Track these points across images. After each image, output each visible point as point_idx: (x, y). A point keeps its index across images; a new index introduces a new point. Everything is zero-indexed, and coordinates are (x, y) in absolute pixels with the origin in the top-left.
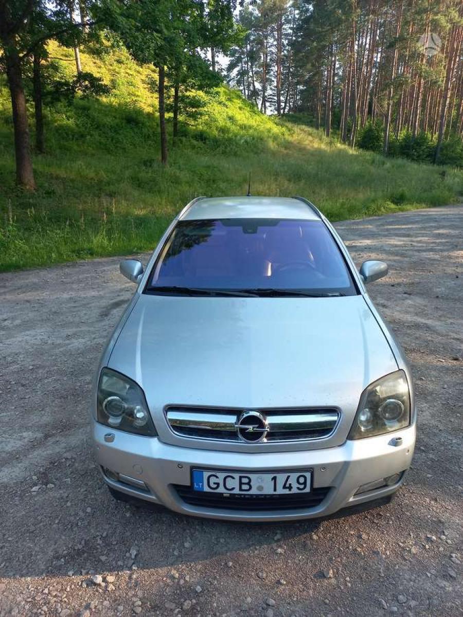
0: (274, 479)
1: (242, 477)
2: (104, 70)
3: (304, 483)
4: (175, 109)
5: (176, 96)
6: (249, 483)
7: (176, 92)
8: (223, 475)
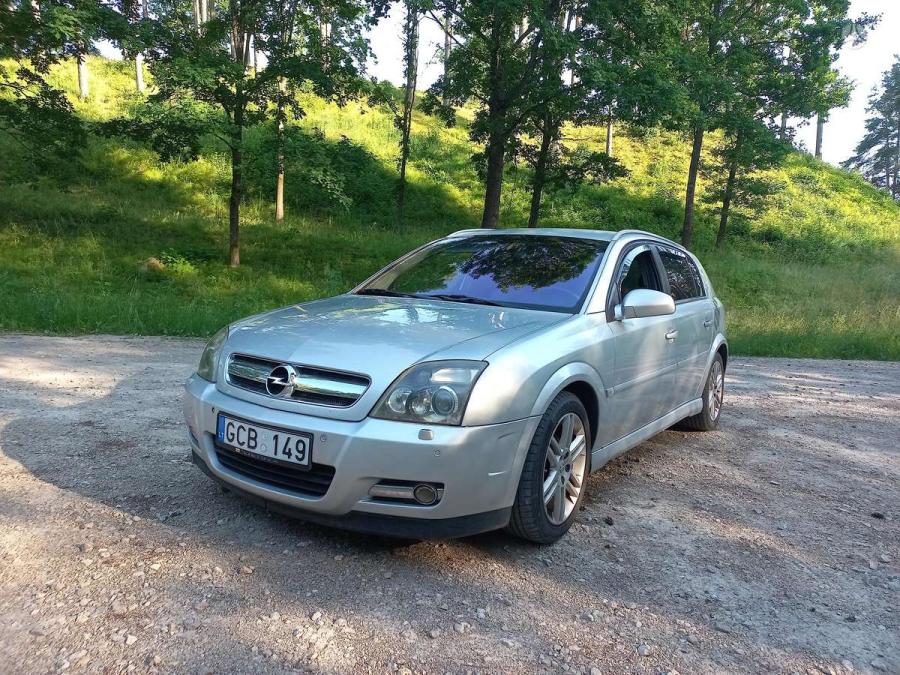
0: (276, 437)
1: (250, 430)
2: (643, 154)
3: (303, 452)
4: (726, 197)
5: (731, 180)
6: (255, 439)
7: (732, 174)
8: (237, 424)
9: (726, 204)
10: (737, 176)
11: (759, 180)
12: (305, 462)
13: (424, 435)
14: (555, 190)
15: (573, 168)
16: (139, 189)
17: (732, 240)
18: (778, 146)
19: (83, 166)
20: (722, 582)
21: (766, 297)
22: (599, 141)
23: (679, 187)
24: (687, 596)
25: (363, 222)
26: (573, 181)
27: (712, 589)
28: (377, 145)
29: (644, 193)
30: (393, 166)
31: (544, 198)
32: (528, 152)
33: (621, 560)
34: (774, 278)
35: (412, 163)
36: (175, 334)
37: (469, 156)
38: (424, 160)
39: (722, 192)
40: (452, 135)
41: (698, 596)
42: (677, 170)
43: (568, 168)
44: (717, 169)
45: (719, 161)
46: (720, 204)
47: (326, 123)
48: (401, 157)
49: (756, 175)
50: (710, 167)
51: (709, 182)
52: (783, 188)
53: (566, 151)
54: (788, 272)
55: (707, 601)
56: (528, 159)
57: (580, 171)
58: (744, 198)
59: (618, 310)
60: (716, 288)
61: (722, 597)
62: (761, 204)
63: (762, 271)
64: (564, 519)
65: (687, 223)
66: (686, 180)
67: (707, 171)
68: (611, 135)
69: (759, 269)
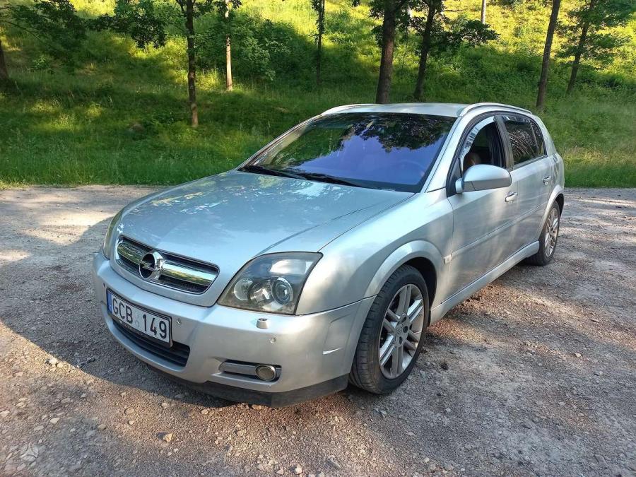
0: (145, 316)
1: (127, 307)
2: (511, 19)
3: (164, 331)
4: (577, 52)
5: (583, 37)
6: (131, 315)
7: (584, 32)
8: (119, 301)
9: (578, 58)
10: (588, 34)
11: (607, 36)
12: (167, 340)
13: (260, 324)
14: (438, 53)
15: (453, 34)
16: (129, 69)
17: (581, 88)
18: (626, 5)
19: (89, 53)
20: (536, 439)
21: (605, 134)
22: (475, 10)
23: (539, 45)
24: (501, 457)
25: (291, 86)
26: (453, 45)
27: (525, 449)
28: (300, 23)
29: (511, 51)
30: (313, 39)
31: (430, 60)
32: (416, 22)
33: (448, 410)
34: (614, 119)
35: (327, 36)
36: (145, 183)
37: (371, 28)
38: (336, 33)
39: (575, 48)
40: (359, 12)
41: (512, 456)
42: (539, 31)
43: (449, 34)
44: (572, 28)
45: (574, 22)
46: (572, 58)
47: (262, 8)
48: (318, 33)
49: (605, 31)
50: (566, 28)
51: (565, 40)
52: (628, 41)
53: (447, 21)
54: (626, 112)
55: (520, 463)
56: (417, 29)
57: (457, 37)
58: (593, 52)
59: (458, 184)
60: (557, 144)
61: (534, 460)
62: (608, 55)
63: (604, 113)
64: (402, 372)
65: (543, 76)
66: (545, 40)
67: (563, 30)
68: (485, 5)
69: (601, 111)
